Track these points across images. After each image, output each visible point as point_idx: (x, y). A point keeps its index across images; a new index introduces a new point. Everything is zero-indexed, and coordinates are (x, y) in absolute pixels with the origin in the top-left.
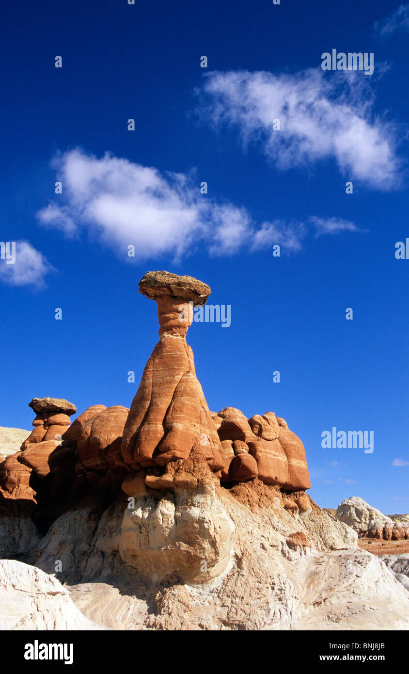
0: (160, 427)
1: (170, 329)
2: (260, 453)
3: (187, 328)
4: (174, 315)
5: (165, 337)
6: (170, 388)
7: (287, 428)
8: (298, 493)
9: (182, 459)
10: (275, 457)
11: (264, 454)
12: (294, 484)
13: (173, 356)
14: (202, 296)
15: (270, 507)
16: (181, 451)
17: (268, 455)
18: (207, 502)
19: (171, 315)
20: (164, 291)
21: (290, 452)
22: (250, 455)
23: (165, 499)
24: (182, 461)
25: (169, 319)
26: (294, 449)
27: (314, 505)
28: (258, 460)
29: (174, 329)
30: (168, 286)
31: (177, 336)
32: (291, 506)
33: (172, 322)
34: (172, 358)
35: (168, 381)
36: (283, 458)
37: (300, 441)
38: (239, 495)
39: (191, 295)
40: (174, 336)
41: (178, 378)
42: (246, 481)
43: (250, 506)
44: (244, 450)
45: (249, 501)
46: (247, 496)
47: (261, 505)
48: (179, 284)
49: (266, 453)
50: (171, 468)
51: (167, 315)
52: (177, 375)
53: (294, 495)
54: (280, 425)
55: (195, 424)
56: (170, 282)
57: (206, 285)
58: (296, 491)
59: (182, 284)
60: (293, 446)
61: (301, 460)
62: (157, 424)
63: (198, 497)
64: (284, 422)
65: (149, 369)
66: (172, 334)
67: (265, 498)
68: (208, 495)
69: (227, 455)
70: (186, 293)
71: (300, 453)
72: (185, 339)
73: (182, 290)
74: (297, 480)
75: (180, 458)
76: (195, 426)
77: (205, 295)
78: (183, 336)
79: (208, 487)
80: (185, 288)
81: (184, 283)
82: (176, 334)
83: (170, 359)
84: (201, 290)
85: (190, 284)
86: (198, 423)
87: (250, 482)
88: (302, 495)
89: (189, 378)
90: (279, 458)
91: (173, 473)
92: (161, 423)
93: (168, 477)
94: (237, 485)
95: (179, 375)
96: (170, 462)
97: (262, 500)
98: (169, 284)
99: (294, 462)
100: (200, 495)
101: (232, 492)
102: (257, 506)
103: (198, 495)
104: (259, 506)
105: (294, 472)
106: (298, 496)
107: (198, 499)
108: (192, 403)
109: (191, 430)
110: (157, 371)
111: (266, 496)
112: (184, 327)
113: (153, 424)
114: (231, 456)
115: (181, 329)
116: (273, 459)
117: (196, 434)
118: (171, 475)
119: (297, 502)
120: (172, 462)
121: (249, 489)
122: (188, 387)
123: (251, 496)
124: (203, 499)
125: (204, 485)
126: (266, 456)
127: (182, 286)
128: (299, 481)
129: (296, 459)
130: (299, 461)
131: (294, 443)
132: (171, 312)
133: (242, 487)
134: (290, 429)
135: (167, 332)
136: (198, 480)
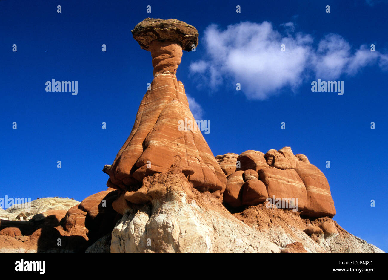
0: (140, 146)
1: (160, 69)
2: (269, 178)
3: (177, 66)
4: (163, 56)
5: (156, 76)
6: (154, 114)
7: (308, 162)
8: (322, 219)
9: (159, 173)
10: (289, 183)
11: (275, 180)
12: (316, 210)
13: (161, 89)
14: (187, 36)
15: (280, 226)
16: (158, 166)
17: (279, 181)
18: (174, 208)
19: (161, 57)
20: (151, 36)
21: (309, 180)
22: (259, 181)
23: (140, 211)
24: (157, 175)
25: (159, 60)
26: (313, 178)
27: (340, 229)
28: (267, 185)
29: (164, 68)
30: (151, 29)
31: (167, 73)
32: (315, 231)
33: (162, 62)
34: (160, 91)
35: (153, 109)
36: (300, 185)
37: (321, 172)
38: (248, 217)
39: (176, 36)
40: (165, 74)
41: (162, 105)
42: (256, 204)
43: (259, 225)
44: (253, 176)
45: (257, 221)
46: (257, 217)
47: (271, 224)
48: (162, 26)
49: (277, 179)
50: (146, 181)
51: (157, 58)
52: (161, 103)
53: (318, 221)
54: (301, 160)
55: (177, 143)
56: (153, 25)
57: (190, 26)
58: (320, 218)
59: (165, 26)
60: (311, 175)
61: (323, 188)
62: (136, 144)
63: (167, 204)
64: (304, 157)
65: (142, 104)
66: (162, 73)
67: (277, 219)
68: (175, 202)
69: (235, 181)
70: (171, 34)
71: (321, 182)
72: (175, 75)
73: (166, 31)
74: (319, 206)
75: (156, 172)
76: (178, 145)
77: (190, 35)
78: (172, 73)
79: (176, 194)
80: (168, 28)
81: (167, 24)
82: (166, 72)
83: (159, 92)
84: (185, 30)
85: (172, 24)
86: (182, 143)
87: (261, 205)
88: (327, 220)
89: (172, 104)
90: (294, 184)
91: (148, 186)
92: (142, 143)
93: (143, 190)
94: (248, 208)
95: (163, 102)
96: (146, 176)
97: (273, 221)
98: (153, 27)
99: (314, 190)
100: (169, 202)
101: (243, 215)
102: (267, 226)
103: (167, 203)
104: (269, 225)
105: (314, 199)
106: (322, 221)
107: (167, 206)
108: (172, 124)
109: (172, 148)
110: (148, 104)
111: (279, 217)
112: (173, 65)
113: (133, 145)
114: (240, 182)
115: (171, 67)
116: (286, 184)
117: (178, 152)
118: (146, 188)
119: (321, 227)
120: (148, 176)
121: (259, 211)
122: (170, 111)
123: (260, 217)
124: (170, 206)
125: (172, 191)
126: (277, 181)
127: (165, 28)
128: (321, 207)
129: (316, 186)
130: (320, 189)
131: (313, 172)
132: (160, 54)
133: (252, 210)
134: (311, 163)
135: (159, 72)
136: (167, 188)
